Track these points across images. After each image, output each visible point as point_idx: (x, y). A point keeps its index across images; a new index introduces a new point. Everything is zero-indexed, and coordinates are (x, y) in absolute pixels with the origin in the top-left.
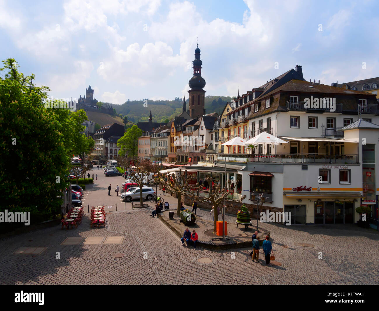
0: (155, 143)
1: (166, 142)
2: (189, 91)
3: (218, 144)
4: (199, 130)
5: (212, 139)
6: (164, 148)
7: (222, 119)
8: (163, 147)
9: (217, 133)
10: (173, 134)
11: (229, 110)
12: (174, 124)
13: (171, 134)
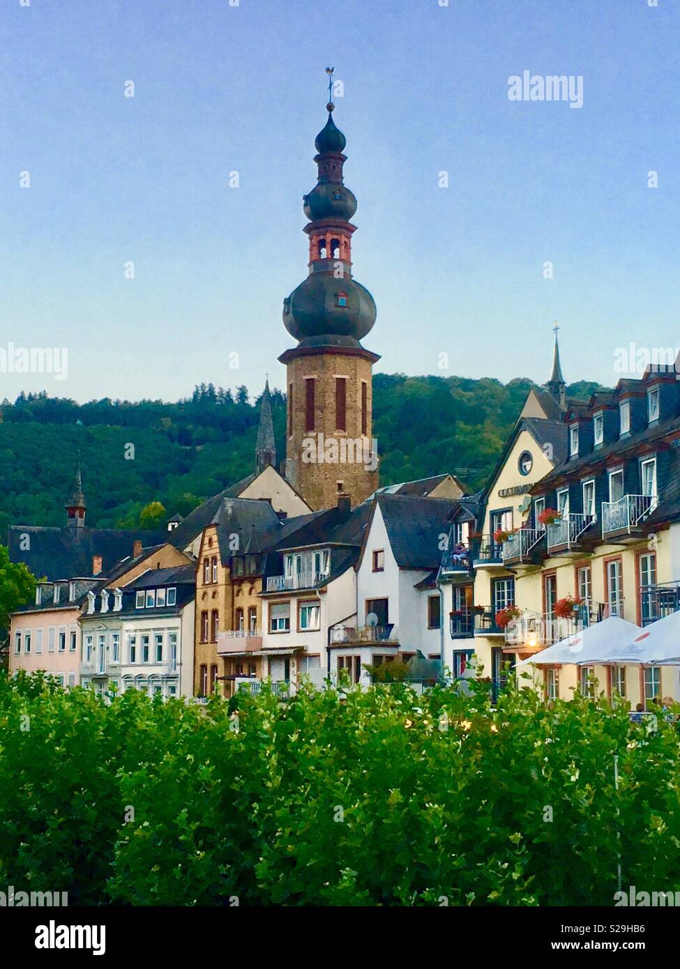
0: (110, 641)
1: (174, 638)
2: (286, 358)
3: (471, 652)
4: (356, 571)
5: (435, 622)
6: (161, 671)
7: (493, 514)
8: (155, 665)
9: (464, 587)
10: (210, 594)
11: (528, 464)
12: (215, 538)
13: (199, 593)
